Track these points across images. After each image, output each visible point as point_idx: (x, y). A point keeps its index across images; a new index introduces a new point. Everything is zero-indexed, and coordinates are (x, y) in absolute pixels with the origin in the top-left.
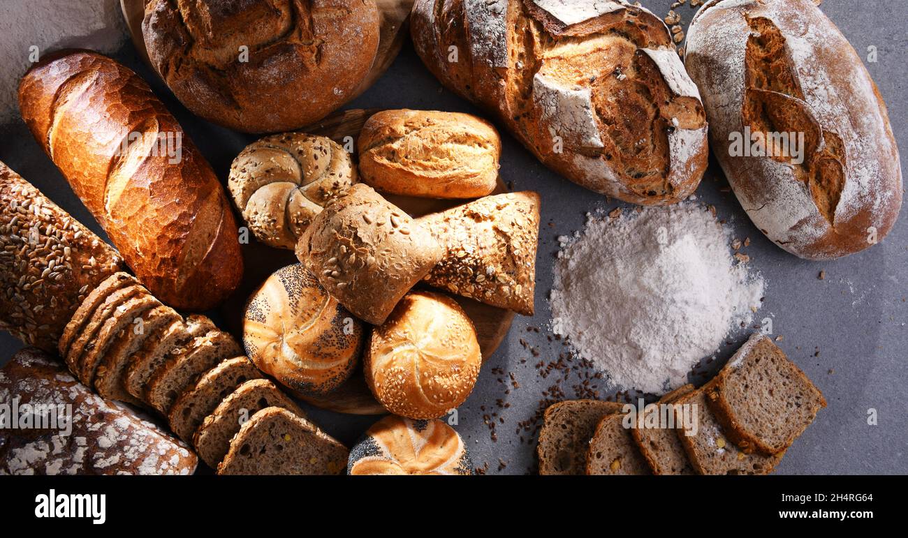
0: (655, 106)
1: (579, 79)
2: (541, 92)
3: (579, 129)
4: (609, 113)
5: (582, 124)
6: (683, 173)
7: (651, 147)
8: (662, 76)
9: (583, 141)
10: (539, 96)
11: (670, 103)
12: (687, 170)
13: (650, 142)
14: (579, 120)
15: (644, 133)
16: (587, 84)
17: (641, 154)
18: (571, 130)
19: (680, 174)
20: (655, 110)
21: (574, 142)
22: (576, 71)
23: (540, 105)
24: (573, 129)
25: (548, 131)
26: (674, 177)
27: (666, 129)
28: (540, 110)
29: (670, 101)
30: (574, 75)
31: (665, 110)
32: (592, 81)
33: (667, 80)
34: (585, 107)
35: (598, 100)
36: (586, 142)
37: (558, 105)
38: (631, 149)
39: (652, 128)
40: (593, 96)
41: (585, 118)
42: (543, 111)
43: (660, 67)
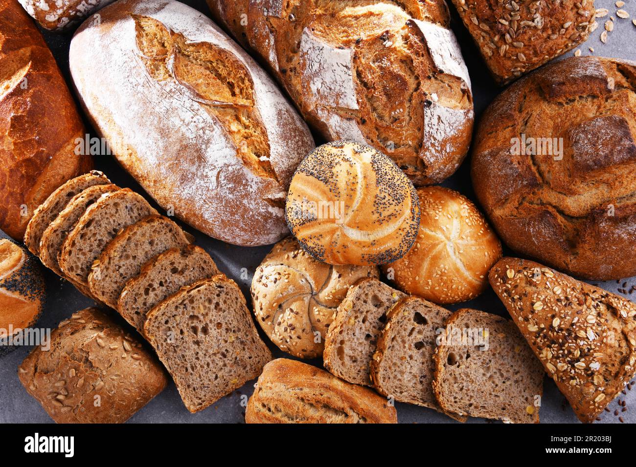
0: (417, 78)
1: (345, 38)
2: (308, 46)
3: (338, 88)
4: (369, 77)
5: (341, 84)
6: (437, 151)
7: (407, 118)
8: (428, 50)
9: (340, 101)
10: (305, 51)
11: (432, 78)
12: (442, 150)
13: (406, 113)
14: (338, 78)
15: (401, 104)
16: (353, 46)
17: (396, 125)
18: (330, 89)
19: (433, 151)
20: (416, 81)
21: (332, 101)
22: (344, 31)
23: (304, 60)
24: (333, 88)
25: (310, 88)
26: (427, 153)
27: (424, 103)
28: (304, 65)
29: (434, 76)
30: (342, 35)
31: (425, 86)
32: (358, 42)
33: (433, 54)
34: (346, 67)
35: (361, 62)
36: (343, 102)
37: (322, 62)
38: (387, 118)
39: (410, 101)
40: (355, 58)
41: (345, 77)
42: (307, 66)
43: (427, 40)
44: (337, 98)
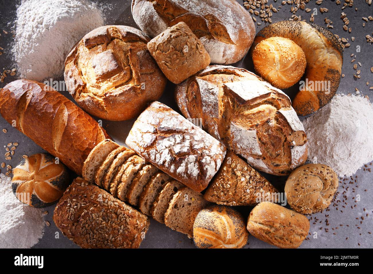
1: (250, 125)
2: (234, 130)
3: (251, 146)
4: (264, 140)
6: (297, 163)
7: (283, 154)
8: (288, 123)
9: (253, 152)
12: (299, 162)
13: (282, 152)
14: (250, 142)
15: (280, 148)
16: (255, 127)
17: (278, 157)
18: (247, 146)
20: (285, 137)
21: (248, 151)
22: (249, 121)
23: (233, 135)
24: (248, 146)
25: (237, 146)
27: (290, 147)
28: (233, 137)
29: (292, 134)
30: (249, 123)
31: (289, 138)
32: (257, 126)
33: (290, 125)
34: (254, 138)
35: (260, 134)
36: (254, 152)
37: (242, 135)
38: (274, 155)
39: (283, 146)
40: (257, 133)
41: (254, 142)
42: (235, 138)
43: (287, 119)
44: (251, 150)
